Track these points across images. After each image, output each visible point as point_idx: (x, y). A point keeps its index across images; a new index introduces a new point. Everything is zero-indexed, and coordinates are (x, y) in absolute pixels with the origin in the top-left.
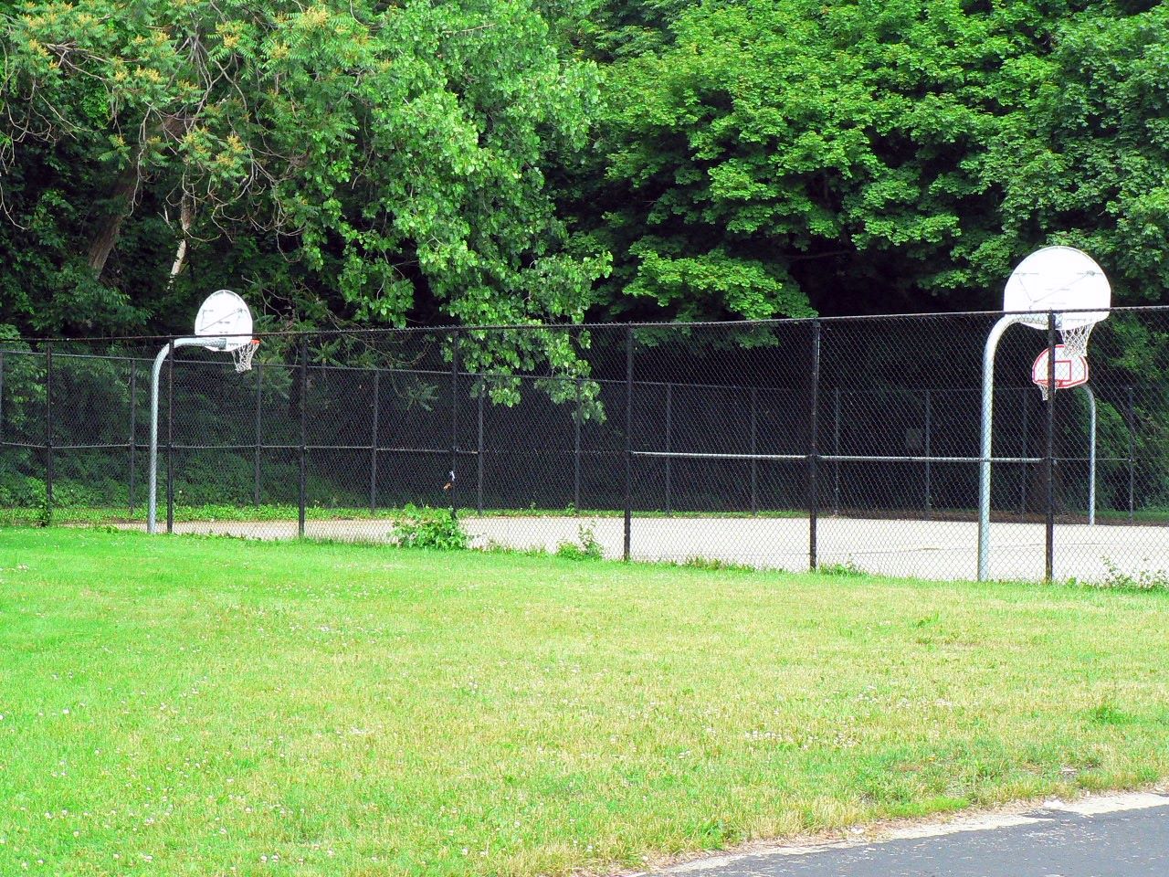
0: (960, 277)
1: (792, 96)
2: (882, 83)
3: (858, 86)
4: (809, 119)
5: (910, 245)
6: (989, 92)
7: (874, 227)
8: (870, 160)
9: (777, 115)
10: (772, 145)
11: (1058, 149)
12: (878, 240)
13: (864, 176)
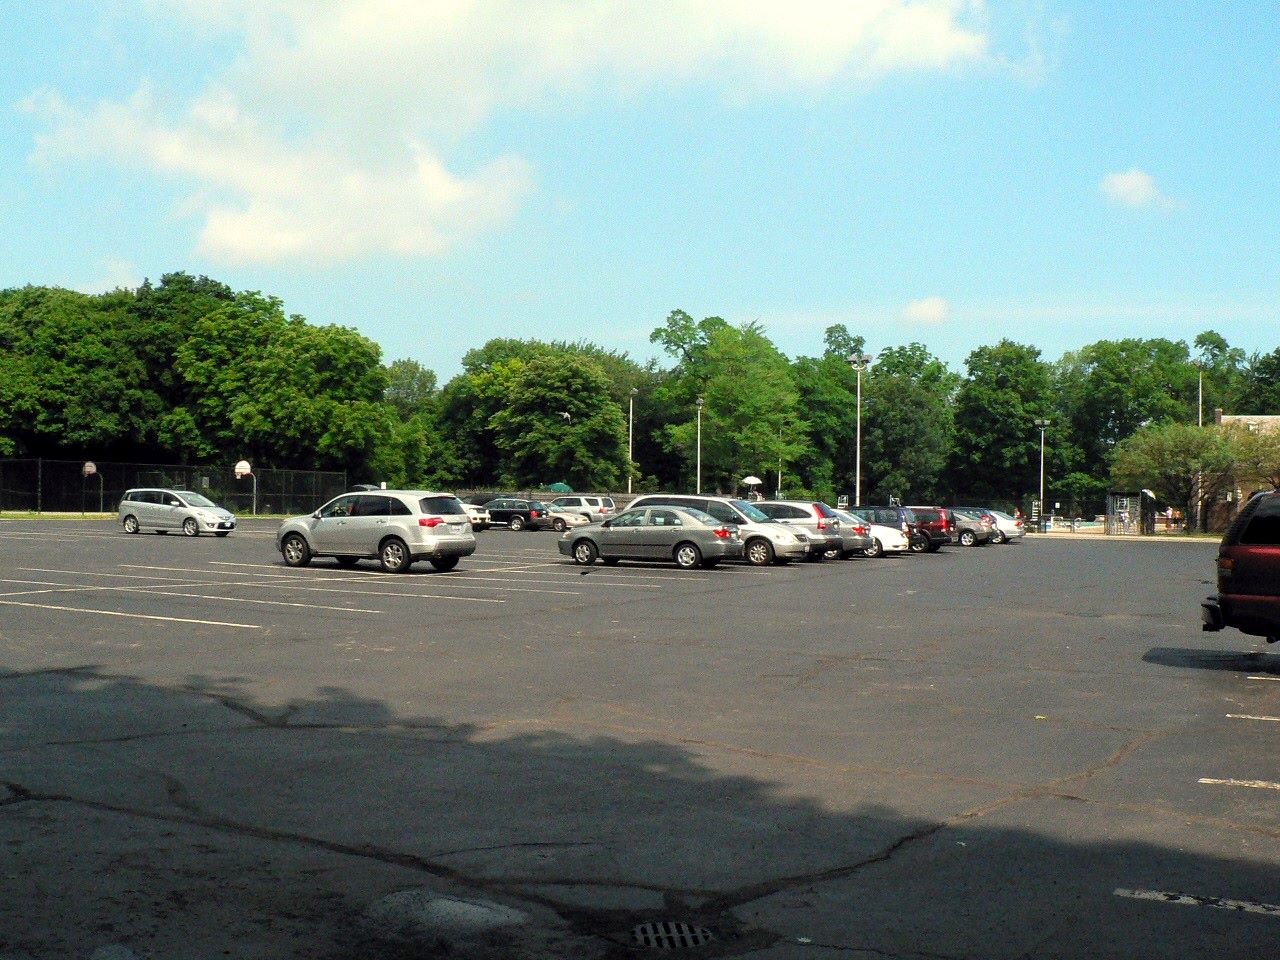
0: (65, 441)
1: (16, 389)
2: (44, 385)
3: (36, 386)
4: (20, 396)
5: (50, 433)
6: (71, 389)
7: (40, 427)
8: (38, 407)
9: (11, 394)
10: (10, 402)
11: (83, 407)
12: (40, 431)
13: (37, 413)
